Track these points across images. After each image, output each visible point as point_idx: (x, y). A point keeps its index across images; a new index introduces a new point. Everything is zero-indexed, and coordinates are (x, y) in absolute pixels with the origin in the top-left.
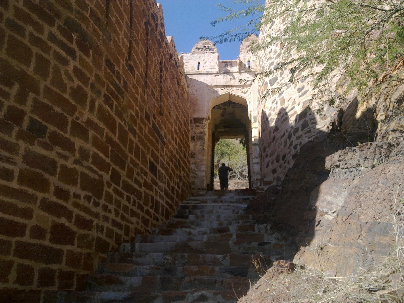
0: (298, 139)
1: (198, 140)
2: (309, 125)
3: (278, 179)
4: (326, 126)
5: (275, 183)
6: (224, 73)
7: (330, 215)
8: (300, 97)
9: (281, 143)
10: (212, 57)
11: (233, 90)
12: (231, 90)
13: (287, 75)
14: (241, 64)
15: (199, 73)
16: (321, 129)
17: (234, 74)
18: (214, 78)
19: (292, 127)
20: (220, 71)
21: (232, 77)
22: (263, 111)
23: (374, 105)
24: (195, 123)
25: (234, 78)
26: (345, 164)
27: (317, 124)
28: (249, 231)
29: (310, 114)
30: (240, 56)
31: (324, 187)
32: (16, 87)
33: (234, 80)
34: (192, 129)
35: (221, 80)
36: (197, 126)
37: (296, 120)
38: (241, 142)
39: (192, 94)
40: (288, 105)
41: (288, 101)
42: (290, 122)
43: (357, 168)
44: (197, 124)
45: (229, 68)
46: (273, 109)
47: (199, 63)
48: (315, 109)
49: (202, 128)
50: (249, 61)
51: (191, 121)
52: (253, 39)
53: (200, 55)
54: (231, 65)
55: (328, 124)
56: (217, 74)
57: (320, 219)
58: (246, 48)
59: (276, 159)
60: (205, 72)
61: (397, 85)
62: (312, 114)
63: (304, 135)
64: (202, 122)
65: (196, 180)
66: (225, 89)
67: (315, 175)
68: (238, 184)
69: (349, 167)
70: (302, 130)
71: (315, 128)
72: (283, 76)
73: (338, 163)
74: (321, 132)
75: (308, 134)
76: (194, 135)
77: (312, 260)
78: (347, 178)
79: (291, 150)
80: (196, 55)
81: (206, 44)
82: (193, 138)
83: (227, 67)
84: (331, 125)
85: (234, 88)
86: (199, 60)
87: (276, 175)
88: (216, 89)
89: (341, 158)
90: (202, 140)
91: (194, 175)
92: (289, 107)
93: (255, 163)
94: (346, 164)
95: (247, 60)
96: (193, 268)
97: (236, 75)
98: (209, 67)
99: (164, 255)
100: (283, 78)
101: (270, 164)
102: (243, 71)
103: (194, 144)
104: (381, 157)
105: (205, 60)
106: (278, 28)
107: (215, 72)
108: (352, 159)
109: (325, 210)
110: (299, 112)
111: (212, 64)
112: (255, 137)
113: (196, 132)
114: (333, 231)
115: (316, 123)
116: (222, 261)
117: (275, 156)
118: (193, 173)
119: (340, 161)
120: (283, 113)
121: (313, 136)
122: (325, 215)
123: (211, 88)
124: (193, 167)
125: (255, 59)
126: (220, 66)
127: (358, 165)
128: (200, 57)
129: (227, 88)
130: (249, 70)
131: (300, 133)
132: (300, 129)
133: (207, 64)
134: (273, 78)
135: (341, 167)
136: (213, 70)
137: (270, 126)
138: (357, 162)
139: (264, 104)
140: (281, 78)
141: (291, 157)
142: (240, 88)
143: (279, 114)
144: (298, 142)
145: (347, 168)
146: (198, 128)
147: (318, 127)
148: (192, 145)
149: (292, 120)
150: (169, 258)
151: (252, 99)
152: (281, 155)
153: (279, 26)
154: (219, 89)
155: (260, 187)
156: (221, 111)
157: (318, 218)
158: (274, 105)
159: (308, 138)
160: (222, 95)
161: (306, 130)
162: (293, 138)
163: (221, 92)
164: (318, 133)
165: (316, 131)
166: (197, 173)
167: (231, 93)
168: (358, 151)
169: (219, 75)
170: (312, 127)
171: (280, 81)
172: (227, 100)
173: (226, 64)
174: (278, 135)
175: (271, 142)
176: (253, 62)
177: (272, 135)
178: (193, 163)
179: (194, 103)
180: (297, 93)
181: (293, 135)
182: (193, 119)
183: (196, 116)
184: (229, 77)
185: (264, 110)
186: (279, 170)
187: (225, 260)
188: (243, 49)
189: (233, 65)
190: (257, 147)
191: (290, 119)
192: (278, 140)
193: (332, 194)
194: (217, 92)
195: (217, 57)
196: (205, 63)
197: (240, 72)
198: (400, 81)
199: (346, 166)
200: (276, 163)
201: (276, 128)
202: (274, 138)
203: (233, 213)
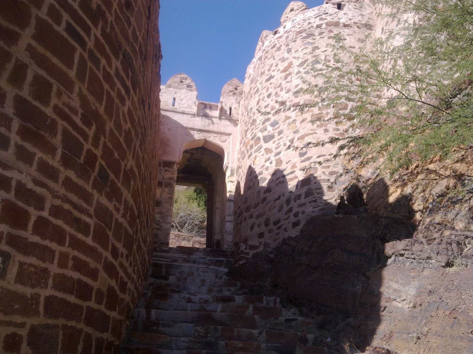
0: (300, 207)
1: (166, 186)
2: (314, 195)
3: (266, 245)
4: (334, 199)
5: (261, 249)
6: (202, 116)
7: (400, 303)
8: (302, 162)
9: (275, 207)
10: (189, 95)
11: (210, 137)
12: (209, 136)
13: (286, 136)
14: (222, 109)
15: (174, 110)
16: (329, 201)
17: (213, 119)
18: (190, 119)
19: (291, 192)
20: (198, 112)
21: (210, 121)
22: (250, 167)
23: (410, 194)
24: (164, 166)
25: (213, 123)
26: (411, 254)
27: (324, 195)
28: (257, 303)
29: (315, 183)
30: (221, 100)
31: (387, 273)
32: (94, 128)
33: (213, 125)
34: (160, 172)
35: (198, 122)
36: (166, 171)
37: (297, 186)
38: (195, 191)
39: (164, 133)
40: (286, 168)
41: (287, 163)
42: (289, 187)
43: (427, 261)
44: (167, 168)
45: (208, 111)
46: (266, 168)
47: (174, 99)
48: (321, 178)
49: (172, 173)
50: (231, 109)
51: (160, 163)
52: (237, 85)
53: (176, 90)
54: (211, 108)
55: (336, 197)
56: (194, 115)
57: (386, 305)
58: (228, 93)
59: (264, 222)
60: (181, 110)
61: (436, 179)
62: (317, 183)
63: (308, 204)
64: (172, 167)
65: (159, 233)
66: (202, 134)
67: (344, 253)
68: (178, 237)
69: (416, 257)
70: (305, 198)
71: (321, 199)
72: (282, 135)
73: (403, 252)
74: (328, 204)
75: (313, 204)
76: (161, 180)
77: (405, 348)
78: (414, 268)
79: (289, 217)
80: (172, 89)
81: (184, 79)
82: (160, 184)
83: (205, 110)
84: (339, 198)
85: (212, 134)
86: (175, 96)
87: (262, 240)
88: (192, 132)
89: (407, 248)
90: (171, 187)
91: (158, 227)
92: (287, 169)
93: (228, 221)
94: (413, 254)
95: (228, 106)
96: (237, 344)
97: (216, 120)
98: (185, 106)
99: (195, 326)
100: (282, 138)
101: (256, 227)
102: (223, 117)
103: (161, 190)
104: (453, 254)
105: (182, 97)
106: (278, 84)
107: (192, 113)
108: (422, 251)
109: (393, 297)
110: (301, 178)
111: (189, 102)
112: (231, 192)
113: (165, 177)
114: (433, 323)
115: (322, 193)
116: (258, 336)
117: (263, 219)
118: (157, 224)
119: (406, 250)
120: (279, 175)
121: (319, 206)
122: (392, 302)
123: (186, 130)
124: (157, 216)
125: (237, 106)
126: (198, 108)
127: (429, 258)
128: (176, 93)
129: (205, 133)
130: (229, 118)
131: (303, 200)
132: (303, 196)
133: (183, 101)
134: (268, 136)
135: (405, 256)
136: (190, 110)
137: (260, 186)
138: (428, 255)
139: (253, 160)
140: (279, 137)
141: (291, 224)
142: (219, 136)
143: (274, 174)
144: (301, 210)
145: (414, 259)
146: (167, 172)
147: (325, 198)
148: (158, 191)
149: (292, 185)
150: (201, 330)
151: (231, 150)
152: (272, 219)
153: (280, 82)
154: (195, 132)
155: (245, 251)
156: (188, 156)
157: (383, 303)
158: (268, 164)
159: (314, 208)
160: (198, 140)
161: (310, 198)
162: (293, 204)
163: (197, 136)
164: (325, 205)
165: (323, 202)
166: (161, 225)
167: (208, 139)
168: (425, 243)
169: (196, 116)
170: (318, 197)
171: (278, 140)
172: (200, 145)
173: (205, 106)
174: (271, 197)
175: (258, 203)
176: (235, 110)
177: (262, 196)
178: (158, 213)
179: (165, 143)
180: (299, 157)
181: (293, 201)
182: (162, 162)
183: (166, 158)
184: (207, 121)
185: (253, 166)
186: (267, 235)
187: (260, 336)
188: (224, 93)
189: (212, 108)
190: (232, 203)
191: (289, 183)
192: (270, 202)
193: (398, 281)
194: (192, 136)
195: (195, 96)
196: (182, 100)
197: (220, 118)
198: (439, 176)
199: (413, 256)
200: (264, 226)
201: (268, 190)
202: (265, 199)
203: (216, 277)
